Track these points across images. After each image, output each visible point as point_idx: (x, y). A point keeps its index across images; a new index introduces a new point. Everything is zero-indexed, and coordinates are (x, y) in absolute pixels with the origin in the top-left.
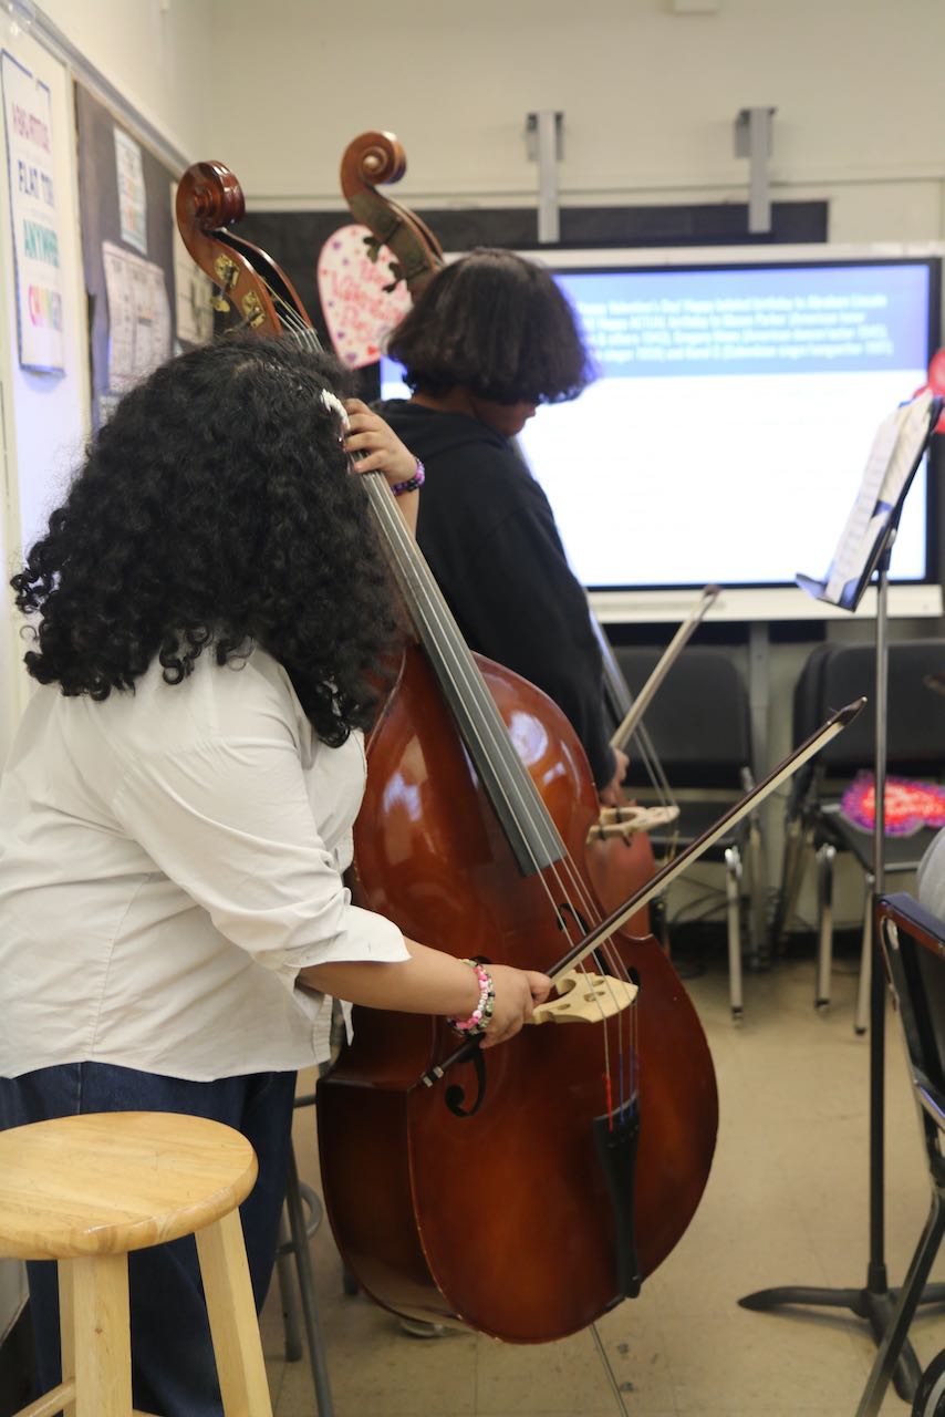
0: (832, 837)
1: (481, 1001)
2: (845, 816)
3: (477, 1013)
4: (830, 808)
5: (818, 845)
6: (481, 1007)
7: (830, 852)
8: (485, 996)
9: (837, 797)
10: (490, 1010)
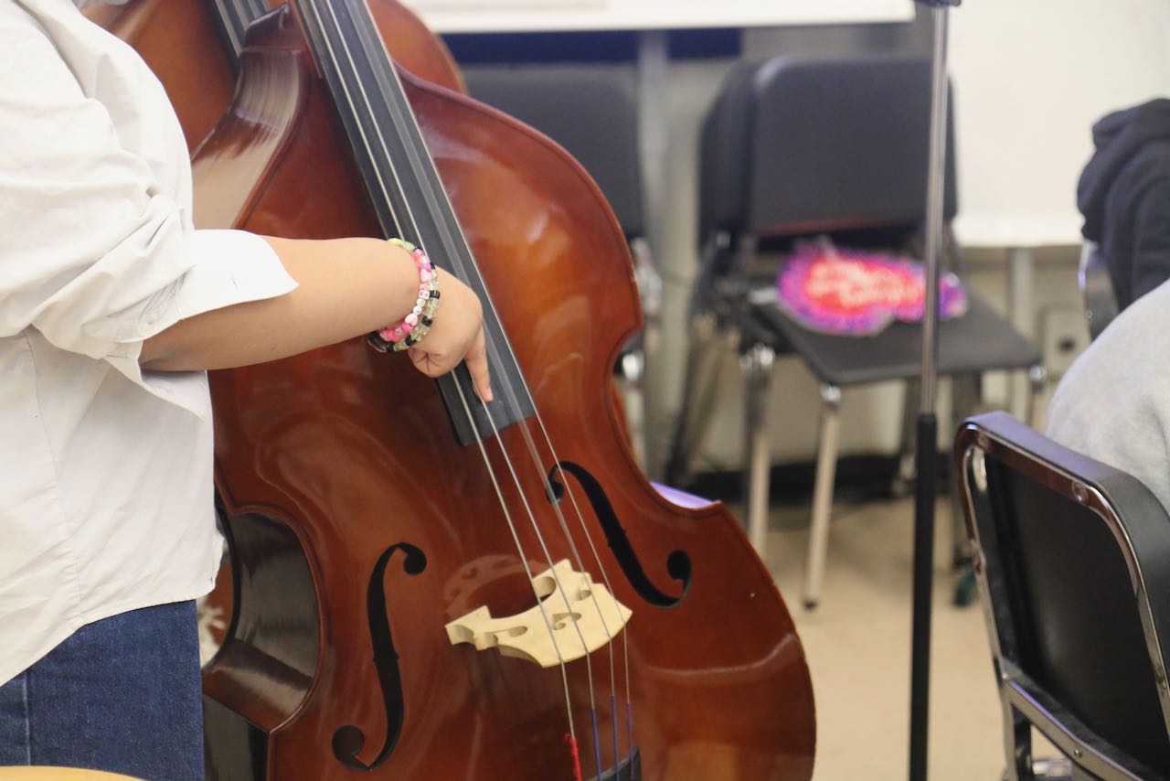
0: (768, 335)
1: (419, 301)
2: (787, 307)
3: (412, 319)
4: (764, 296)
5: (745, 347)
6: (418, 309)
7: (766, 357)
8: (425, 294)
9: (771, 280)
10: (429, 317)
